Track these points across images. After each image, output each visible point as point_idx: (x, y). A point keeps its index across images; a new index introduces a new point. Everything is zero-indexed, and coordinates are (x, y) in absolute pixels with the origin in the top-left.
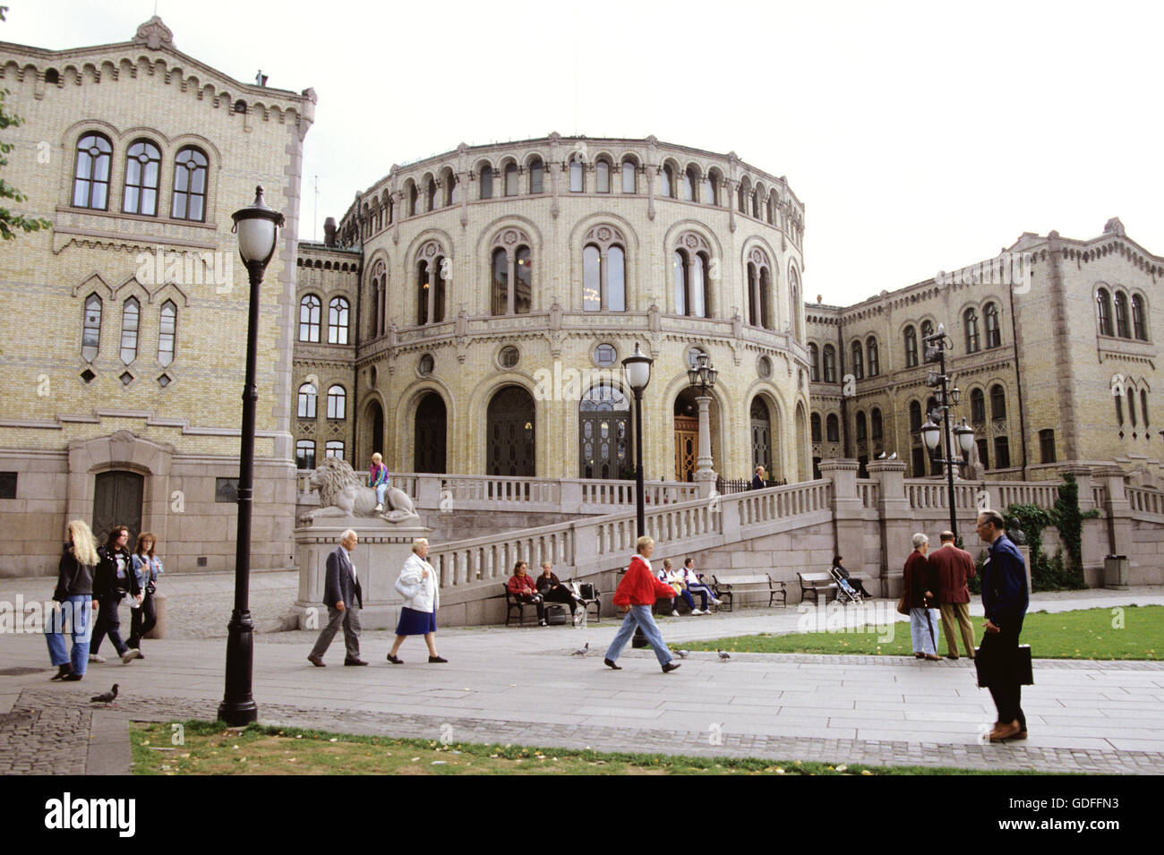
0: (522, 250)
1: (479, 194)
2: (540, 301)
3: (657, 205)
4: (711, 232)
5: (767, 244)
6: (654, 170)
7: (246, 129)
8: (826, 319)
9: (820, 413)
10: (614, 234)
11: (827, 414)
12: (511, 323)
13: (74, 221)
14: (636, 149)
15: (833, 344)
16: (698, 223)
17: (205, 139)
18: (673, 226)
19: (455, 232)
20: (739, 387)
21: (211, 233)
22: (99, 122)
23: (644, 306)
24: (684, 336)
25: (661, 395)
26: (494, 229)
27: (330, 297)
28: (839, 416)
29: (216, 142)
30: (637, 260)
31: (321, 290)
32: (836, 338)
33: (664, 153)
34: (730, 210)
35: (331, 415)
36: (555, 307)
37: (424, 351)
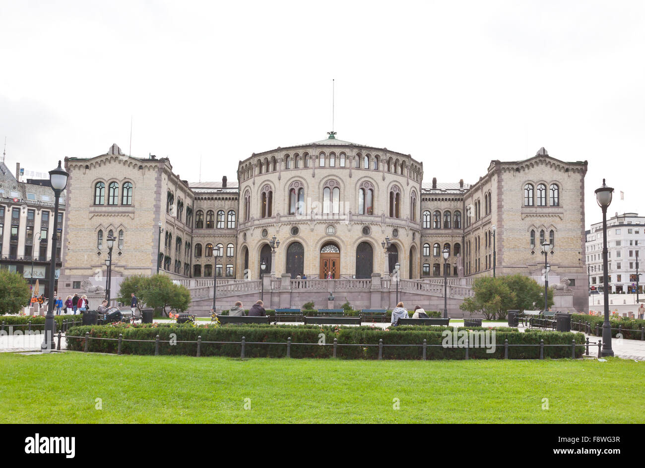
0: (271, 193)
1: (259, 172)
2: (274, 213)
6: (314, 157)
8: (456, 199)
9: (450, 243)
10: (300, 184)
11: (454, 244)
12: (267, 220)
14: (308, 150)
15: (460, 210)
17: (131, 179)
18: (323, 178)
19: (252, 187)
21: (133, 208)
22: (100, 178)
24: (324, 222)
26: (263, 185)
27: (227, 212)
28: (461, 244)
30: (307, 193)
31: (225, 209)
32: (462, 207)
33: (319, 150)
35: (229, 255)
36: (278, 214)
37: (264, 228)
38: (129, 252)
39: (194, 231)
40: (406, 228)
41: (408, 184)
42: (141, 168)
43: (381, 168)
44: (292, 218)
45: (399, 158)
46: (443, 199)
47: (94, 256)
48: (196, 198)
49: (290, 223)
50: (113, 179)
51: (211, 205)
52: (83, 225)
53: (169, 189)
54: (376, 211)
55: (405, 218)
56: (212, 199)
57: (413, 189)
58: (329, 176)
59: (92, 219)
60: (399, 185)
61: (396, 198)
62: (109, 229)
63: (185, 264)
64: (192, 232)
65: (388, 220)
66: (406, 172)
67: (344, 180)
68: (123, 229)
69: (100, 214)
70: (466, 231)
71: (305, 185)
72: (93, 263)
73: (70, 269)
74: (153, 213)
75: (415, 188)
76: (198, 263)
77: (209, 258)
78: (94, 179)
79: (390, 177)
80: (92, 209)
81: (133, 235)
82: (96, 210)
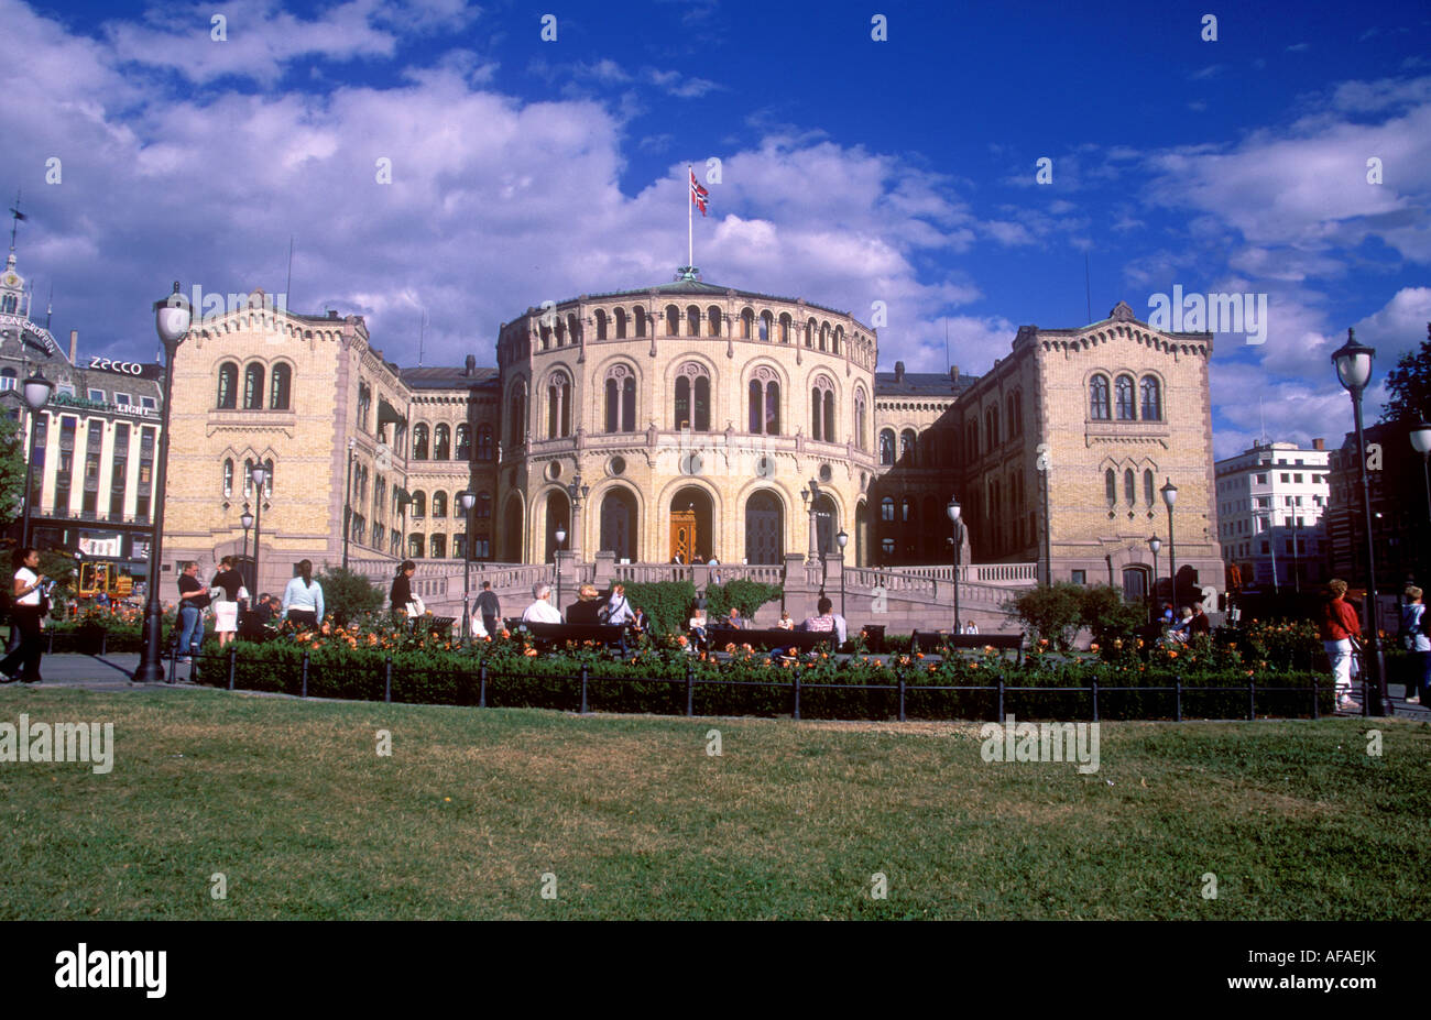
3: (659, 344)
4: (709, 359)
5: (776, 361)
7: (312, 348)
10: (627, 371)
13: (218, 417)
16: (698, 354)
18: (674, 359)
20: (731, 486)
23: (646, 427)
25: (657, 496)
29: (295, 359)
33: (665, 301)
34: (729, 339)
38: (284, 503)
39: (410, 465)
40: (848, 462)
41: (848, 373)
42: (309, 334)
43: (793, 340)
44: (612, 440)
45: (828, 319)
46: (919, 406)
47: (216, 510)
48: (413, 398)
49: (605, 450)
50: (254, 357)
51: (443, 413)
52: (196, 449)
53: (362, 377)
54: (784, 428)
55: (845, 442)
56: (447, 400)
57: (860, 383)
58: (686, 354)
59: (213, 437)
60: (831, 375)
61: (825, 402)
62: (244, 457)
63: (393, 531)
64: (406, 467)
65: (809, 446)
66: (844, 348)
67: (717, 363)
68: (273, 456)
69: (227, 427)
70: (968, 470)
71: (638, 373)
72: (214, 525)
73: (171, 536)
74: (331, 425)
75: (864, 382)
76: (418, 530)
77: (439, 520)
78: (216, 358)
79: (812, 358)
80: (214, 416)
81: (292, 470)
82: (222, 419)
